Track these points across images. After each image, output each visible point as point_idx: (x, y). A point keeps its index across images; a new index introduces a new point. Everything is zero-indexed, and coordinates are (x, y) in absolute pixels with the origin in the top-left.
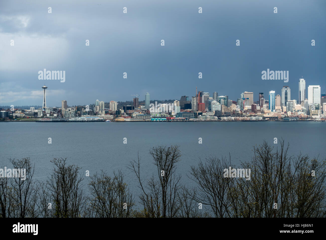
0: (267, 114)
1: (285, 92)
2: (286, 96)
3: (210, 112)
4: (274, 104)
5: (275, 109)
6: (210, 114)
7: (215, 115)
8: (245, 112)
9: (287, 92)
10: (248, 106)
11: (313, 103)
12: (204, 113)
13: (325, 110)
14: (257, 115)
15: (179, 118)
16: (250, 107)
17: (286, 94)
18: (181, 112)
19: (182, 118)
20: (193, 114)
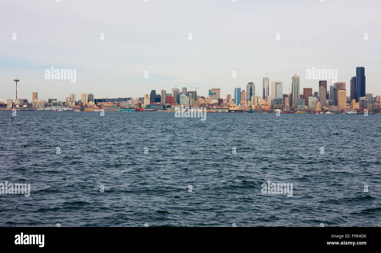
0: (233, 108)
1: (250, 88)
3: (179, 105)
4: (239, 98)
5: (240, 103)
8: (212, 105)
9: (252, 88)
10: (215, 101)
11: (276, 98)
12: (173, 106)
13: (287, 104)
14: (223, 108)
15: (148, 109)
16: (217, 101)
17: (251, 90)
18: (151, 105)
19: (151, 110)
20: (162, 106)
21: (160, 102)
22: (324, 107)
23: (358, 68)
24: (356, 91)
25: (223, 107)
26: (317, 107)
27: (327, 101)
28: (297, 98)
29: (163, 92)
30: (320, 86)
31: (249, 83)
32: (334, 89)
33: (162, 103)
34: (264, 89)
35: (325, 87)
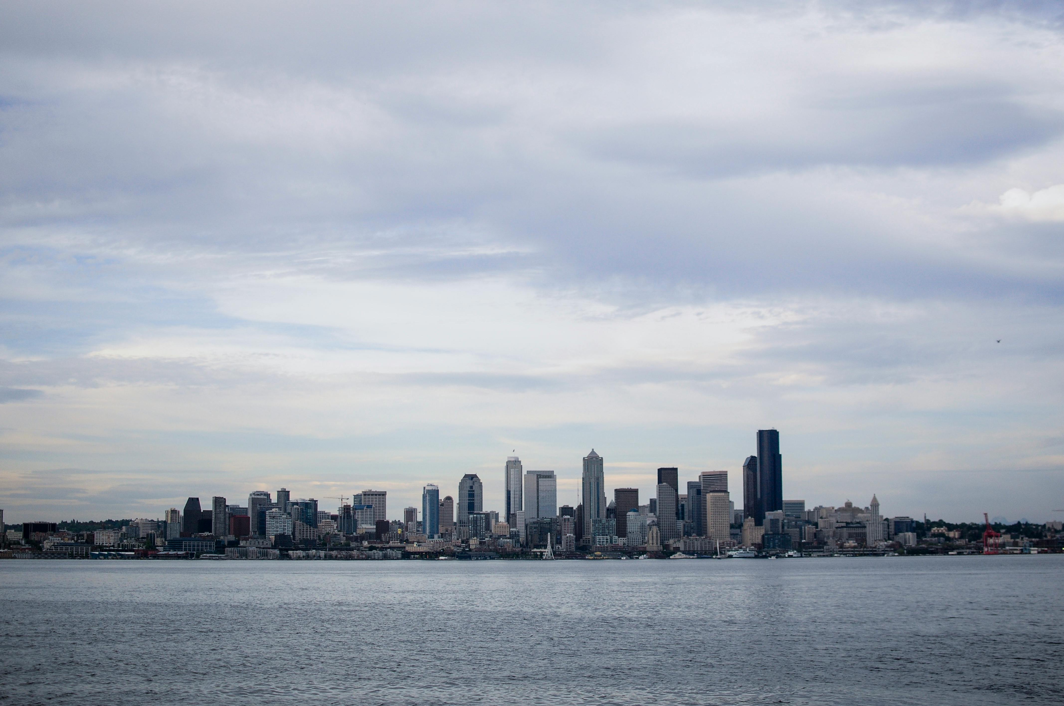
0: (415, 545)
1: (469, 491)
2: (471, 500)
3: (262, 539)
4: (435, 520)
5: (438, 533)
6: (261, 543)
7: (274, 547)
8: (356, 539)
9: (474, 491)
10: (369, 526)
11: (538, 517)
12: (244, 542)
13: (568, 535)
14: (388, 546)
15: (172, 552)
16: (372, 528)
17: (471, 495)
18: (181, 538)
19: (179, 553)
20: (213, 544)
21: (211, 532)
22: (671, 541)
23: (761, 434)
24: (759, 496)
25: (388, 542)
26: (651, 542)
27: (680, 524)
28: (598, 516)
29: (219, 502)
30: (660, 481)
31: (466, 476)
32: (699, 492)
33: (215, 534)
34: (508, 493)
35: (674, 485)
